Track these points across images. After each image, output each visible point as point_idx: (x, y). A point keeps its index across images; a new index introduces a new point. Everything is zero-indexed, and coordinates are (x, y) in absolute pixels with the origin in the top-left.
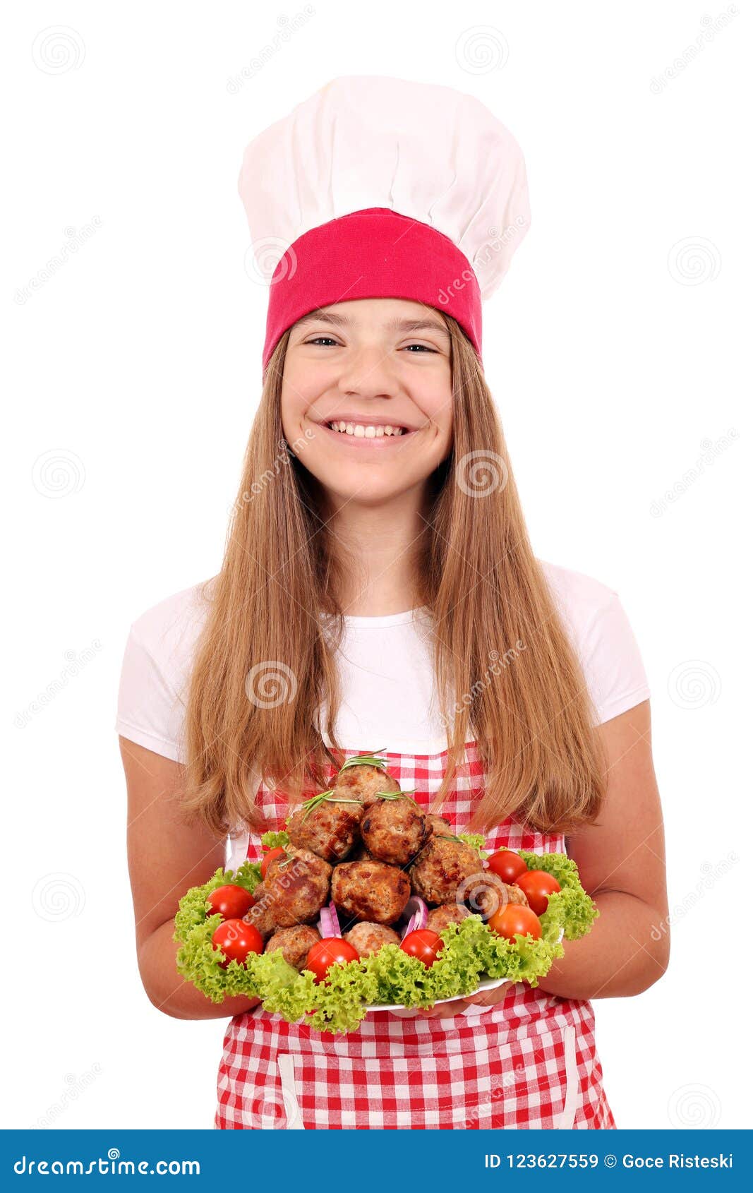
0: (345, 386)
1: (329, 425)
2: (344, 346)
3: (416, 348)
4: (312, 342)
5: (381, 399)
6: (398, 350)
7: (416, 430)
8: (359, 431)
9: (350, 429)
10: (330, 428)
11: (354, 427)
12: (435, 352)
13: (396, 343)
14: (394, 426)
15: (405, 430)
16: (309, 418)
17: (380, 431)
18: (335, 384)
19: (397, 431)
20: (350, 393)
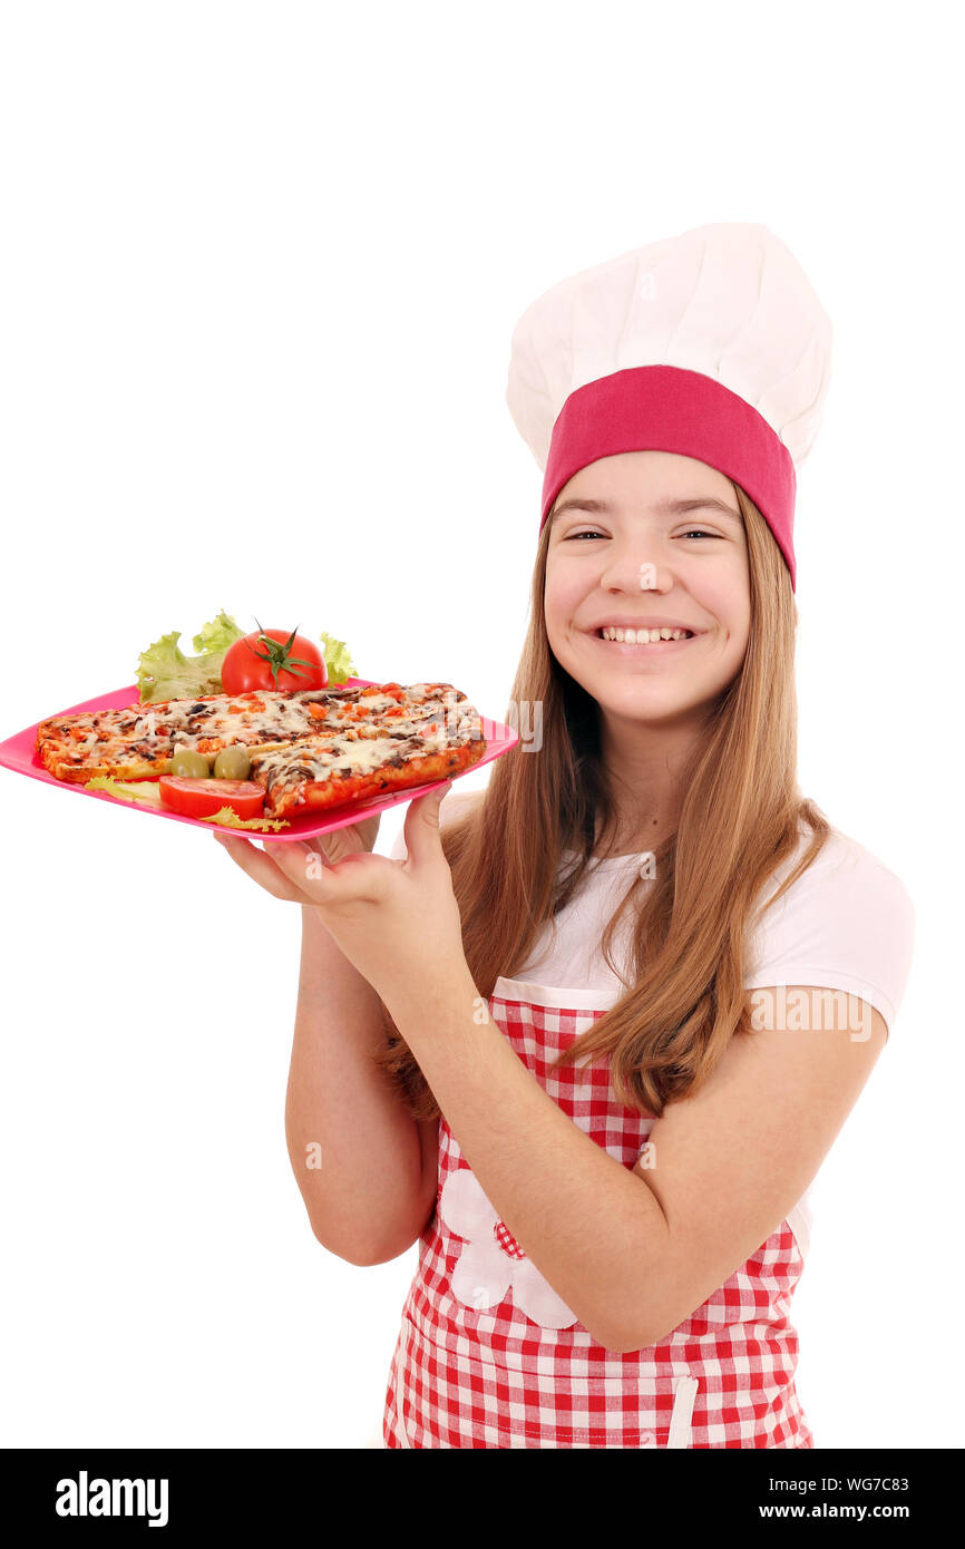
0: (607, 582)
1: (599, 633)
2: (610, 538)
3: (695, 535)
4: (575, 537)
5: (651, 595)
6: (673, 538)
7: (705, 632)
8: (630, 635)
9: (620, 635)
10: (602, 637)
11: (624, 632)
12: (720, 537)
13: (670, 528)
14: (674, 628)
15: (690, 634)
16: (575, 628)
17: (655, 635)
18: (597, 584)
19: (677, 635)
20: (615, 591)
